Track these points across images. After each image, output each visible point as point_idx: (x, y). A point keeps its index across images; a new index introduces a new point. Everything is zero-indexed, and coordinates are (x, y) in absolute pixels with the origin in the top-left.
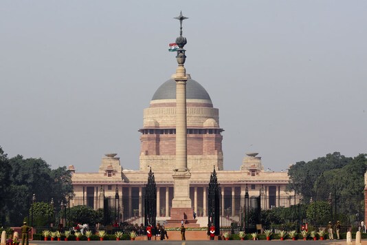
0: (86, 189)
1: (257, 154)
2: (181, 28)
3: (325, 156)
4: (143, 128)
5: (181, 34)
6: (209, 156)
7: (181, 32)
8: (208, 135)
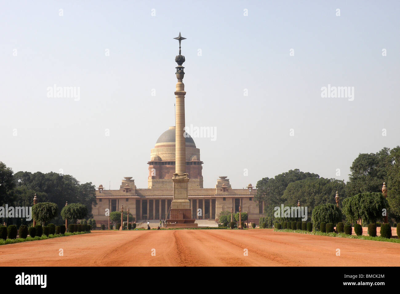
0: (111, 201)
1: (226, 177)
2: (180, 48)
3: (274, 178)
4: (150, 161)
5: (180, 53)
6: (194, 179)
7: (180, 51)
8: (193, 165)
